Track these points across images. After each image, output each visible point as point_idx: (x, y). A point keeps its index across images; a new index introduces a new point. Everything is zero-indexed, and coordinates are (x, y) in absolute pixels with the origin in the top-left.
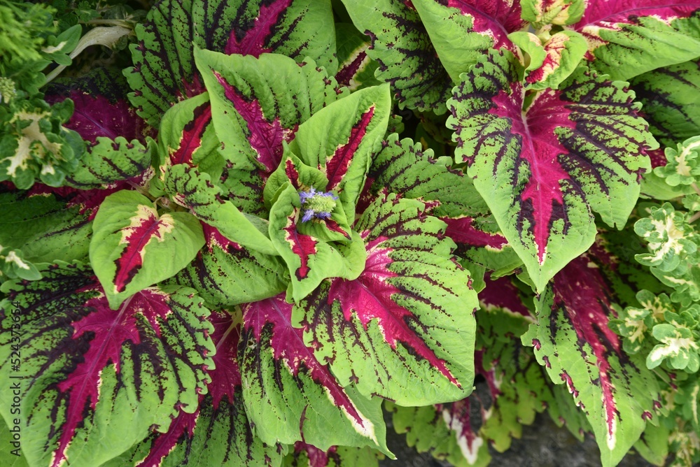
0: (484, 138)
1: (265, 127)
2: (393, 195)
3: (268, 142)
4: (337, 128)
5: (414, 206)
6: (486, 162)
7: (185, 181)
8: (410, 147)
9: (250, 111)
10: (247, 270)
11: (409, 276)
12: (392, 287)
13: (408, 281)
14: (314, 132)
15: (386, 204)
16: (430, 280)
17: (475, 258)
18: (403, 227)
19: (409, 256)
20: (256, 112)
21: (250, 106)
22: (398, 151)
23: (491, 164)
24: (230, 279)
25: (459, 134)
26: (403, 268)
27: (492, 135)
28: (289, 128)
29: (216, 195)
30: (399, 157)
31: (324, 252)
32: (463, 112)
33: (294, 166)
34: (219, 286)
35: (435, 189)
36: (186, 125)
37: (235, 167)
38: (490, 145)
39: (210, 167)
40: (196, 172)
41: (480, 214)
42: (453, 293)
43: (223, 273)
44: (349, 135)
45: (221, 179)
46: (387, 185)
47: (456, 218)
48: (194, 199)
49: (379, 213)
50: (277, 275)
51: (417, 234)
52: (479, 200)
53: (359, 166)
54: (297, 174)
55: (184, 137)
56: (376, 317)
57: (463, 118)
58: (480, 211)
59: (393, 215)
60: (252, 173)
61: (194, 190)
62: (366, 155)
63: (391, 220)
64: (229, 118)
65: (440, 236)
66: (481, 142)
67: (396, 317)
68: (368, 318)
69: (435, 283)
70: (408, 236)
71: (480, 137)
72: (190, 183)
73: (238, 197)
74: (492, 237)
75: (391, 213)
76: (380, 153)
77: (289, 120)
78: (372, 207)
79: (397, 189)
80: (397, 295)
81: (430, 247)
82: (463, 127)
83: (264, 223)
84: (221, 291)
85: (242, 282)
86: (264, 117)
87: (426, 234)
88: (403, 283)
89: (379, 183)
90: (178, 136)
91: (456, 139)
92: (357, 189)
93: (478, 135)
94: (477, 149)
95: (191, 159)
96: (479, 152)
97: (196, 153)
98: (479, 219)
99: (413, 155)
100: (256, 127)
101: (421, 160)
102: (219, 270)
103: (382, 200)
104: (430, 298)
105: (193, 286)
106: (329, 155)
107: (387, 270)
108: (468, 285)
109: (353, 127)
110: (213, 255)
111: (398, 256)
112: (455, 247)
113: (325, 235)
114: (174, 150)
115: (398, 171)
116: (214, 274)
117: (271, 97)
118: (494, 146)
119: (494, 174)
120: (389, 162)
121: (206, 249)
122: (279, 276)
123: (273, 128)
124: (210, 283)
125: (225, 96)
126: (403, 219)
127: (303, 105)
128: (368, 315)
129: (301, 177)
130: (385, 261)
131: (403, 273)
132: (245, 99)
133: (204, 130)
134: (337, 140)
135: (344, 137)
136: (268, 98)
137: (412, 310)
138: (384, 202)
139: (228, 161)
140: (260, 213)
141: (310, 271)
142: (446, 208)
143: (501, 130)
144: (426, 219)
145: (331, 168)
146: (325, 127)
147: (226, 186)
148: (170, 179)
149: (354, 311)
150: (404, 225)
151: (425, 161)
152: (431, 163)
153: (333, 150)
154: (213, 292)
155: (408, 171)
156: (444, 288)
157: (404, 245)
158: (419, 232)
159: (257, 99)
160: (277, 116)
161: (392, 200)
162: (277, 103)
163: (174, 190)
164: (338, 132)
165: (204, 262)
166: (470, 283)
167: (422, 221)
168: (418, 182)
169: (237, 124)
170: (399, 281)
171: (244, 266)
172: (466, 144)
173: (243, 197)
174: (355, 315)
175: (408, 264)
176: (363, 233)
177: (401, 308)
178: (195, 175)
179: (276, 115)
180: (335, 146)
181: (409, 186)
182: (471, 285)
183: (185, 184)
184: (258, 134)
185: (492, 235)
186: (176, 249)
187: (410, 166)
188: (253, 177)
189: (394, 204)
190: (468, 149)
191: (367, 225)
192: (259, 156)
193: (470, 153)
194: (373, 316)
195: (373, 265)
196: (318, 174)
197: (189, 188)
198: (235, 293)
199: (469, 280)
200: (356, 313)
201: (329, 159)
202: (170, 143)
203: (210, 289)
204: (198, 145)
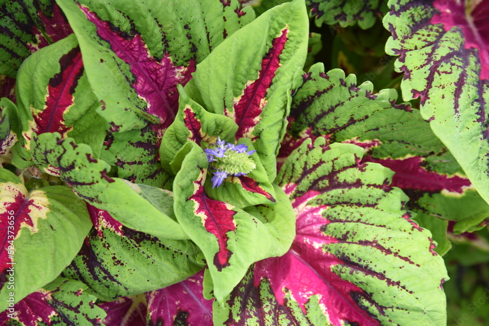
0: (437, 64)
1: (152, 66)
2: (322, 140)
3: (158, 84)
4: (245, 62)
5: (350, 152)
6: (443, 97)
7: (59, 155)
8: (341, 80)
9: (132, 49)
10: (149, 255)
11: (353, 243)
12: (332, 256)
13: (352, 250)
14: (216, 72)
15: (314, 151)
16: (381, 248)
17: (431, 208)
18: (338, 178)
19: (348, 214)
20: (139, 51)
21: (131, 43)
22: (324, 84)
23: (450, 97)
24: (128, 267)
25: (403, 60)
26: (344, 232)
27: (447, 58)
28: (182, 65)
29: (101, 173)
30: (325, 91)
31: (246, 226)
32: (404, 30)
33: (195, 115)
34: (115, 278)
35: (374, 127)
36: (51, 79)
37: (121, 130)
38: (446, 73)
39: (89, 128)
40: (72, 143)
41: (432, 153)
42: (412, 263)
43: (119, 262)
44: (260, 68)
45: (104, 144)
46: (312, 126)
47: (401, 159)
48: (73, 177)
49: (306, 163)
50: (187, 256)
51: (357, 187)
52: (432, 139)
53: (277, 108)
54: (199, 123)
55: (50, 94)
56: (315, 294)
57: (406, 38)
58: (432, 149)
59: (323, 165)
60: (143, 130)
61: (72, 167)
62: (285, 93)
63: (321, 171)
64: (106, 67)
65: (387, 187)
66: (433, 70)
67: (340, 291)
68: (305, 296)
69: (388, 252)
70: (346, 190)
71: (432, 63)
72: (65, 157)
73: (128, 163)
74: (450, 179)
75: (321, 162)
76: (300, 88)
77: (182, 56)
78: (295, 155)
79: (325, 130)
80: (340, 266)
81: (375, 201)
82: (407, 50)
83: (166, 195)
84: (119, 283)
85: (144, 270)
86: (150, 55)
87: (369, 186)
88: (346, 252)
89: (301, 123)
90: (43, 94)
91: (401, 69)
92: (277, 137)
93: (429, 61)
94: (430, 79)
95: (63, 120)
96: (434, 84)
97: (68, 113)
98: (430, 158)
99: (345, 90)
100: (141, 68)
101: (357, 95)
102: (114, 258)
103: (308, 146)
104: (384, 272)
105: (82, 279)
106: (236, 96)
107: (323, 234)
108: (430, 251)
109: (264, 58)
110: (104, 240)
111: (335, 215)
112: (407, 199)
113: (243, 198)
114: (39, 111)
115: (326, 108)
116: (108, 262)
117: (157, 30)
118: (450, 73)
119: (457, 112)
120: (313, 97)
121: (94, 233)
122: (191, 257)
123: (162, 67)
124: (103, 274)
125: (98, 35)
126: (337, 168)
127: (199, 37)
128: (304, 292)
129: (205, 128)
130: (319, 221)
131: (344, 239)
132: (125, 35)
133: (75, 84)
134: (245, 77)
135: (253, 72)
136: (153, 31)
137: (361, 286)
138: (311, 148)
139: (112, 123)
140: (157, 176)
141: (233, 256)
142: (388, 147)
143: (456, 49)
144: (367, 167)
145: (239, 110)
146: (230, 64)
147: (112, 153)
148: (38, 151)
149: (287, 290)
150: (338, 175)
151: (362, 97)
152: (370, 98)
153: (241, 89)
154: (107, 284)
155: (339, 110)
156: (400, 257)
157: (340, 200)
158: (358, 184)
159: (140, 34)
160: (167, 52)
161: (321, 146)
162: (165, 37)
163: (45, 162)
164: (246, 67)
165: (93, 248)
166: (433, 247)
167: (362, 170)
168: (352, 121)
169: (119, 74)
170: (341, 250)
171: (145, 251)
172: (415, 74)
173: (135, 163)
174: (290, 295)
175: (350, 226)
176: (286, 187)
177: (346, 282)
178: (71, 147)
179: (165, 51)
180: (243, 84)
181: (340, 126)
182: (433, 250)
183: (59, 159)
184: (144, 76)
185: (449, 176)
186: (55, 243)
187: (343, 103)
188: (145, 134)
189: (323, 151)
190: (417, 81)
191: (292, 177)
192: (149, 106)
193: (421, 86)
194: (311, 293)
195: (304, 227)
196: (226, 122)
197: (65, 163)
198: (136, 284)
199: (432, 244)
200: (290, 292)
201: (237, 100)
202: (33, 103)
203: (104, 281)
204: (70, 103)
